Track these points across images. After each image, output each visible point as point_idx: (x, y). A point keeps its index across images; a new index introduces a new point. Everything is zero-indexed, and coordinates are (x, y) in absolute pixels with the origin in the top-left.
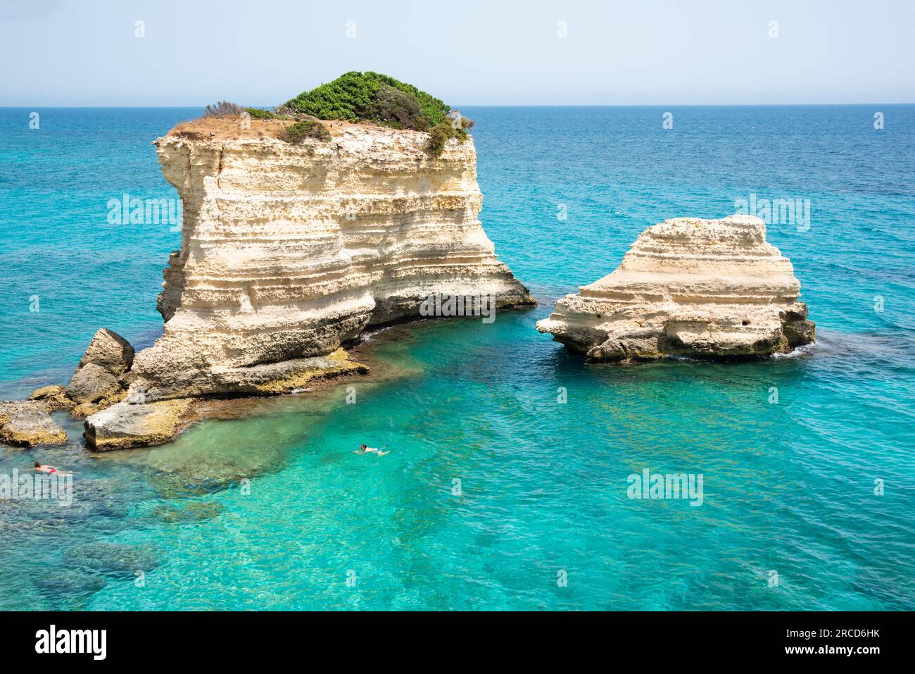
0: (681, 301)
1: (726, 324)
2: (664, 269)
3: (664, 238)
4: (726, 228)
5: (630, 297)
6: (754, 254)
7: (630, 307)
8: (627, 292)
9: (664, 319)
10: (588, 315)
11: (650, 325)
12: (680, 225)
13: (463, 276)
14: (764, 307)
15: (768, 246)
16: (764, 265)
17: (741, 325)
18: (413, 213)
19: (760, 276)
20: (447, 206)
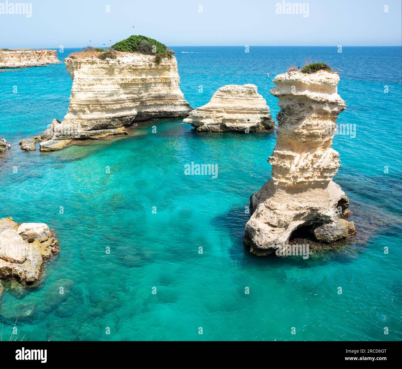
0: (228, 113)
1: (242, 121)
2: (223, 102)
3: (224, 92)
4: (244, 88)
5: (212, 111)
6: (253, 97)
7: (212, 114)
8: (211, 109)
9: (222, 118)
10: (198, 117)
11: (218, 120)
12: (229, 87)
13: (171, 105)
14: (255, 115)
15: (258, 95)
16: (256, 101)
17: (247, 121)
18: (150, 83)
19: (254, 105)
20: (164, 81)
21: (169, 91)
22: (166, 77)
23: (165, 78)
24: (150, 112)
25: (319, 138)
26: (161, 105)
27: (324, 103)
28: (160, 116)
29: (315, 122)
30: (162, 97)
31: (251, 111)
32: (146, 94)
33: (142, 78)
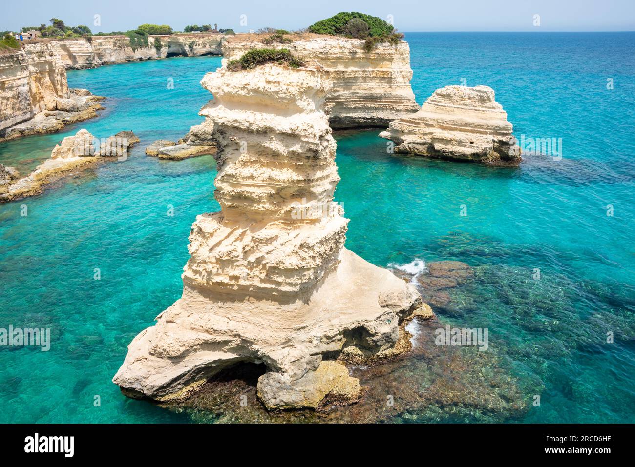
0: (443, 128)
1: (460, 143)
2: (438, 111)
3: (441, 95)
4: (473, 92)
5: (419, 124)
6: (486, 107)
7: (417, 129)
8: (417, 121)
9: (431, 136)
10: (398, 130)
11: (425, 138)
12: (449, 89)
13: (391, 110)
14: (485, 136)
15: (495, 103)
16: (489, 113)
17: (469, 144)
18: (355, 78)
19: (485, 119)
20: (381, 76)
21: (388, 90)
22: (384, 70)
23: (383, 72)
24: (355, 118)
26: (376, 109)
28: (372, 124)
29: (247, 171)
30: (377, 98)
31: (479, 129)
32: (347, 92)
33: (336, 70)
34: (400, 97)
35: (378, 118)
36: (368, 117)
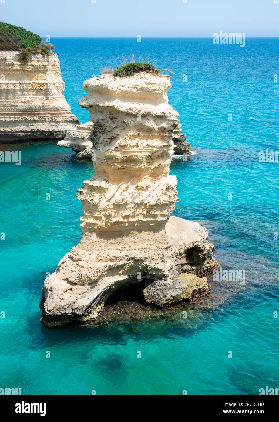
10: (78, 138)
13: (50, 122)
18: (14, 91)
20: (38, 88)
21: (45, 102)
22: (40, 82)
23: (39, 84)
24: (16, 132)
25: (141, 164)
26: (35, 121)
27: (145, 116)
28: (33, 137)
29: (133, 142)
30: (36, 110)
34: (58, 109)
35: (38, 131)
36: (28, 130)
